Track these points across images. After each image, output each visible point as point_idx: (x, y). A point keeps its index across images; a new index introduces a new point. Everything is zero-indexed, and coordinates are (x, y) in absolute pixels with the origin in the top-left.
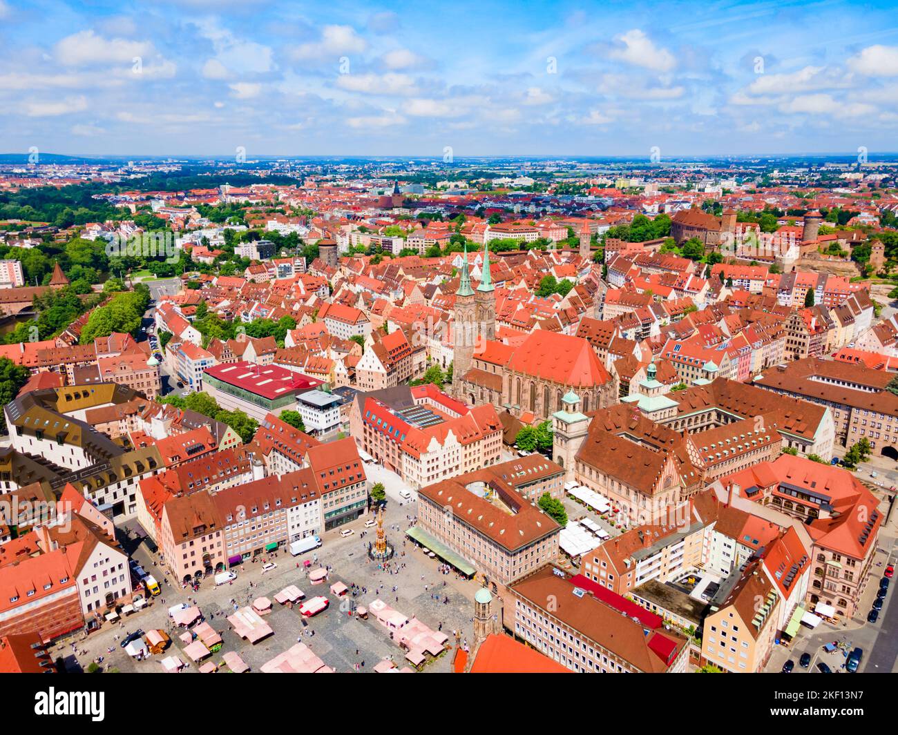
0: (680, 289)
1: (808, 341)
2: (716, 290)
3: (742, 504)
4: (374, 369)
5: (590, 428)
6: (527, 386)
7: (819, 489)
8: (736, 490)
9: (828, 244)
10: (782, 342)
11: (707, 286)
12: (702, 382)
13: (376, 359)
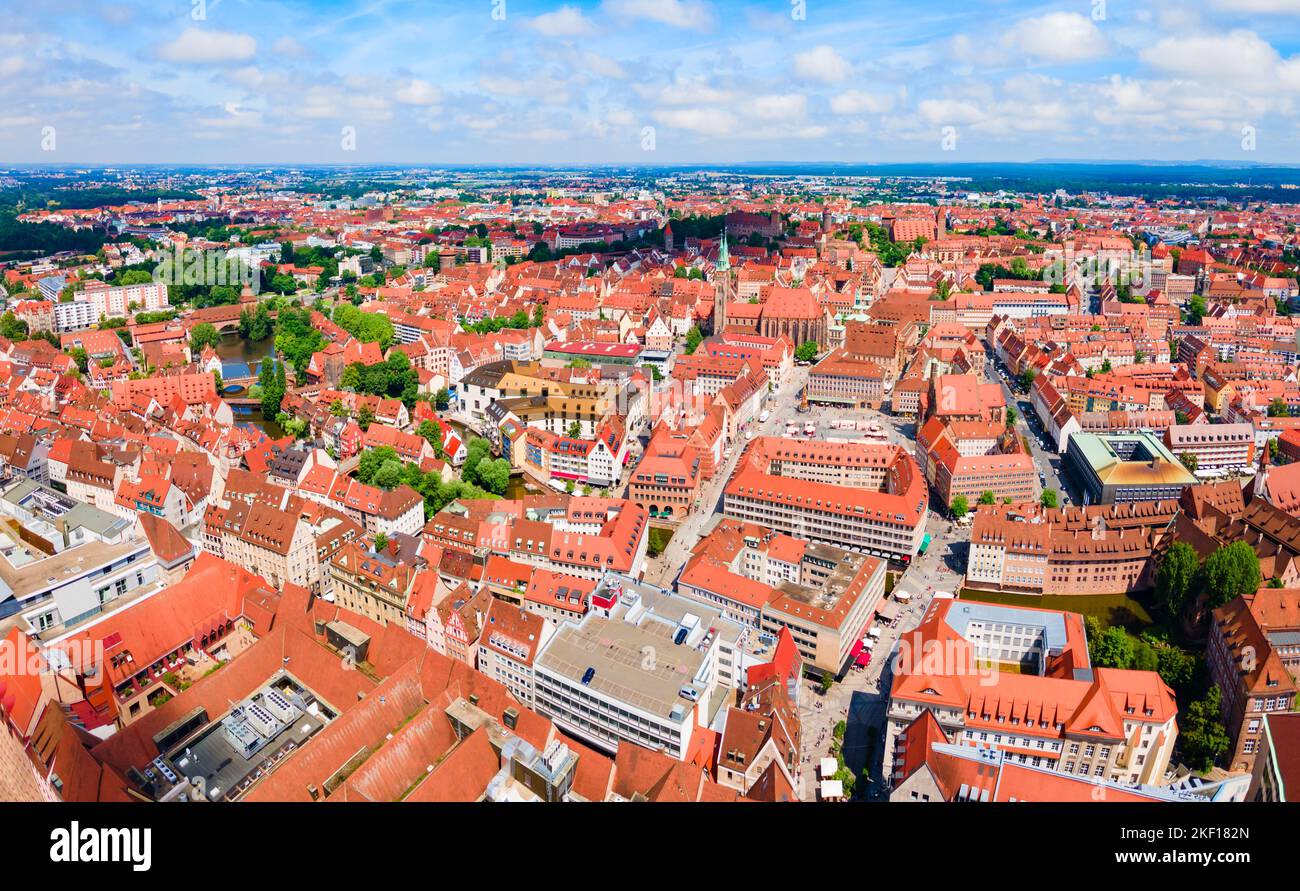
1: (874, 287)
4: (662, 334)
5: (847, 333)
10: (861, 291)
13: (664, 326)
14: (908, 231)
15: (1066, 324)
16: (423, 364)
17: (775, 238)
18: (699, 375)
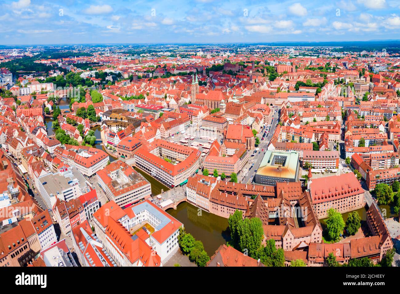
0: (231, 82)
1: (257, 89)
2: (238, 81)
3: (253, 112)
4: (174, 103)
5: (226, 106)
6: (210, 102)
7: (263, 108)
8: (252, 110)
9: (257, 70)
10: (252, 90)
11: (236, 80)
12: (242, 97)
13: (174, 101)
14: (282, 69)
15: (309, 104)
16: (103, 109)
17: (237, 72)
18: (169, 117)
